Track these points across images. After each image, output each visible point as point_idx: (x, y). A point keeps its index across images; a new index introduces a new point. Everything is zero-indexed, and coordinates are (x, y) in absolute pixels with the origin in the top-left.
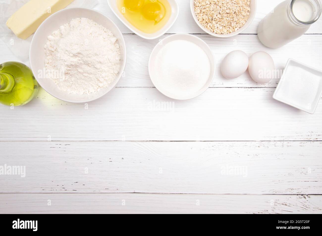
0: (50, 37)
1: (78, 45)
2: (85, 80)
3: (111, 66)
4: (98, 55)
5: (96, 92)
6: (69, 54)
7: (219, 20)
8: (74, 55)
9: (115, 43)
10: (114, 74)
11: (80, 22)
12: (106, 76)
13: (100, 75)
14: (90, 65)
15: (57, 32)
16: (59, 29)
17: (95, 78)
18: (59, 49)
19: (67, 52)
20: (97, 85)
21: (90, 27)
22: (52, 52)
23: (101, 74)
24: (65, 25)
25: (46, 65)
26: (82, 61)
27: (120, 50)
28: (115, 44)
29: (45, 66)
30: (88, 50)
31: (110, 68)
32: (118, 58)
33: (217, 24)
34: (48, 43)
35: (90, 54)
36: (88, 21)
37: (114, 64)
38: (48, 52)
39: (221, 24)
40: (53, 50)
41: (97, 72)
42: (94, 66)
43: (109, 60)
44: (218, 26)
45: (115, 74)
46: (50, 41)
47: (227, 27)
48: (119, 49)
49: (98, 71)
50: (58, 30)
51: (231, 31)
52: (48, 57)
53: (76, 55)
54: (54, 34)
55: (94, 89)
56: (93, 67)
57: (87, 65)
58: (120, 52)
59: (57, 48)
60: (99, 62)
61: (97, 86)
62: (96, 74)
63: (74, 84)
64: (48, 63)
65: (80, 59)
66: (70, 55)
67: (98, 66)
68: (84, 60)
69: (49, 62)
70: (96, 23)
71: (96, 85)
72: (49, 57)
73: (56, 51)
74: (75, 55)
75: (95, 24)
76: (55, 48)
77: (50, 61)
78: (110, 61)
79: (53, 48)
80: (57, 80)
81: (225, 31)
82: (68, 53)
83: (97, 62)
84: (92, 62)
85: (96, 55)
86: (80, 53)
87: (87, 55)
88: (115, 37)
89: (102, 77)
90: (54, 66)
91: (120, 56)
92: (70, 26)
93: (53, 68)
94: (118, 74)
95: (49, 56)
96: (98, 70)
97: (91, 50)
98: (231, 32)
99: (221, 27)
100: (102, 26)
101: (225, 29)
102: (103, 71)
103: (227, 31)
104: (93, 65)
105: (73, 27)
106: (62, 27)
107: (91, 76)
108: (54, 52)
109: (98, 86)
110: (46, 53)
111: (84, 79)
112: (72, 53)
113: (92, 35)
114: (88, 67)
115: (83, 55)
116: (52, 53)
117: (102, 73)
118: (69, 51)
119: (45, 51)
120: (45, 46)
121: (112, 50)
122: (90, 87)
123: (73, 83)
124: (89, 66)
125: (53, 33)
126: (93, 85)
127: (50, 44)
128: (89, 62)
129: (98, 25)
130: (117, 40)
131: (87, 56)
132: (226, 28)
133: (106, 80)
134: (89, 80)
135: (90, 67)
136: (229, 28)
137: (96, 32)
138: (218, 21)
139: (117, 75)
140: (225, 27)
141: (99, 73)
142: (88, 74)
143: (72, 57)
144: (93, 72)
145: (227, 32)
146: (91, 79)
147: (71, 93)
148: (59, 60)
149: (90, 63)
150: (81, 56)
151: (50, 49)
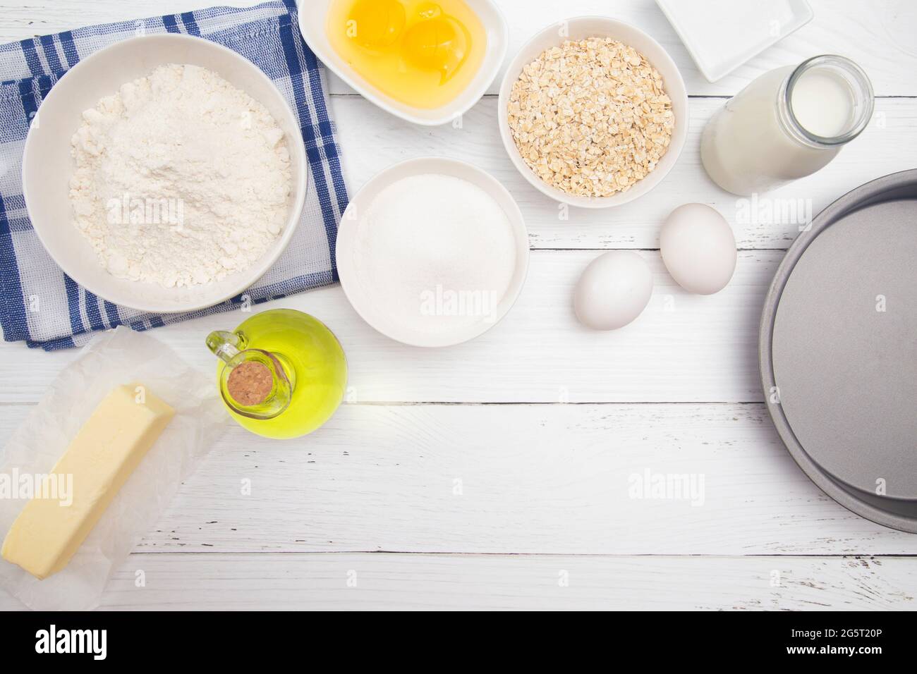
0: (90, 113)
1: (165, 144)
2: (183, 247)
3: (262, 211)
4: (223, 178)
5: (211, 283)
6: (137, 169)
7: (597, 161)
8: (154, 174)
9: (277, 144)
10: (268, 233)
11: (181, 75)
12: (244, 238)
13: (225, 235)
14: (198, 205)
15: (110, 100)
16: (119, 92)
17: (211, 242)
18: (111, 150)
19: (132, 163)
20: (217, 262)
21: (209, 93)
22: (93, 156)
23: (229, 232)
24: (137, 81)
25: (74, 192)
26: (174, 192)
27: (290, 166)
28: (276, 147)
29: (70, 195)
30: (195, 162)
31: (256, 217)
32: (283, 191)
33: (597, 172)
34: (84, 130)
35: (200, 173)
36: (204, 75)
37: (271, 205)
38: (81, 157)
39: (605, 168)
40: (96, 153)
41: (219, 226)
42: (209, 207)
43: (257, 194)
44: (601, 177)
45: (270, 233)
46: (88, 124)
47: (625, 169)
48: (288, 164)
49: (222, 224)
50: (115, 96)
51: (639, 176)
52: (82, 171)
53: (161, 172)
54: (104, 105)
55: (208, 273)
56: (207, 210)
57: (191, 205)
58: (290, 173)
59: (108, 149)
60: (224, 196)
61: (216, 265)
62: (215, 232)
63: (151, 254)
64: (80, 189)
65: (168, 184)
66: (141, 172)
67: (222, 208)
68: (182, 190)
69: (82, 185)
70: (228, 83)
71: (215, 262)
72: (84, 170)
73: (102, 155)
74: (154, 172)
75: (226, 87)
76: (101, 147)
77: (86, 183)
78: (257, 197)
79: (96, 145)
80: (102, 241)
81: (624, 181)
82: (137, 164)
83: (219, 196)
84: (205, 196)
85: (218, 175)
86: (170, 169)
87: (193, 175)
88: (280, 128)
89: (233, 242)
90: (96, 198)
91: (289, 183)
92: (150, 87)
93: (93, 203)
94: (279, 234)
95: (85, 168)
96: (221, 221)
97: (204, 162)
98: (641, 177)
99: (610, 176)
100: (245, 93)
101: (622, 178)
102: (237, 223)
103: (629, 178)
104: (207, 205)
105: (160, 89)
106: (128, 87)
107: (201, 236)
108: (99, 159)
109: (219, 267)
110: (75, 159)
111: (180, 243)
112: (147, 167)
113: (212, 117)
114: (193, 210)
115: (178, 175)
116: (92, 159)
117: (234, 230)
118: (138, 160)
119: (72, 152)
120: (74, 139)
121: (268, 166)
122: (196, 267)
123: (145, 253)
124: (195, 207)
125: (101, 100)
126: (205, 260)
127: (89, 133)
128: (194, 196)
129: (232, 89)
130: (284, 138)
131: (191, 180)
132: (623, 173)
133: (245, 250)
134: (193, 247)
135: (198, 209)
136: (631, 171)
137: (226, 109)
138: (596, 163)
139: (275, 238)
140: (619, 171)
141: (224, 228)
142: (190, 228)
143: (147, 177)
144: (208, 224)
145: (631, 184)
146: (199, 245)
147: (139, 280)
148: (109, 183)
149: (197, 197)
150: (173, 177)
151: (88, 147)
